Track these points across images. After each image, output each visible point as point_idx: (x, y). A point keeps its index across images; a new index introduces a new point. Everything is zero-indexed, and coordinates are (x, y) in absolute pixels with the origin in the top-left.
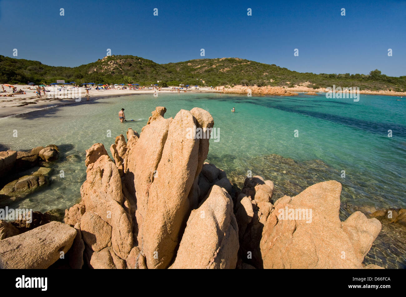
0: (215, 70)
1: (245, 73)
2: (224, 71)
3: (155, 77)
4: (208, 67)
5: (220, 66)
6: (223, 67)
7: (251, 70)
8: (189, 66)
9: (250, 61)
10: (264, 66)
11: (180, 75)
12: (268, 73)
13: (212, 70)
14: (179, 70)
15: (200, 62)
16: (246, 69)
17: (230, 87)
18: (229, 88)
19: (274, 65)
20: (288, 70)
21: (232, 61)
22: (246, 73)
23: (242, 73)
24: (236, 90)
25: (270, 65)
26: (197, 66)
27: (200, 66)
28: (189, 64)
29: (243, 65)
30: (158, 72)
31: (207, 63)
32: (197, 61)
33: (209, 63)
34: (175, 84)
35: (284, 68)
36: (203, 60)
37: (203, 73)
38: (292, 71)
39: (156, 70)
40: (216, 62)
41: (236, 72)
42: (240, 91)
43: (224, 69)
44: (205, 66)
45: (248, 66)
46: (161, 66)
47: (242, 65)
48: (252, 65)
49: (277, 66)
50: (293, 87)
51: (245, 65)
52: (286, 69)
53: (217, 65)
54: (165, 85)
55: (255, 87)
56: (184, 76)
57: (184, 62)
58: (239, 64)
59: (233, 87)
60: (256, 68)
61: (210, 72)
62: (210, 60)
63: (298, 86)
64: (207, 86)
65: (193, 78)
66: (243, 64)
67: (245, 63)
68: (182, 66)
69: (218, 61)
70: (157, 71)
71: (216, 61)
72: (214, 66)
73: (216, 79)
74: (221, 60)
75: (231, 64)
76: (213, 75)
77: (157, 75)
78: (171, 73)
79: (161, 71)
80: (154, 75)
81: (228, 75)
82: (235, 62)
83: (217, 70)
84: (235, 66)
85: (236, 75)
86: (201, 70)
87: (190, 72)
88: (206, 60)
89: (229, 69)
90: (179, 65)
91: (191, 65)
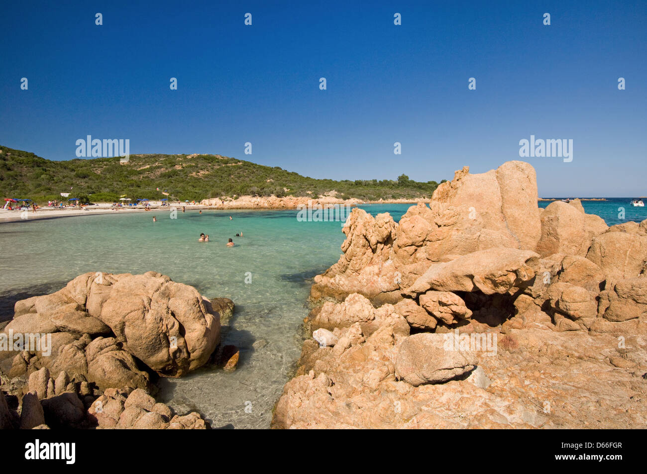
0: (182, 173)
1: (236, 179)
2: (199, 176)
3: (49, 187)
4: (167, 169)
5: (191, 166)
6: (196, 168)
7: (245, 174)
8: (124, 166)
9: (242, 161)
10: (265, 169)
11: (109, 183)
12: (272, 178)
13: (175, 173)
15: (146, 159)
16: (238, 173)
19: (278, 168)
20: (300, 176)
21: (210, 159)
22: (239, 179)
23: (233, 179)
24: (244, 203)
25: (272, 168)
26: (141, 166)
27: (148, 166)
30: (54, 176)
31: (161, 161)
32: (140, 157)
33: (167, 162)
34: (108, 198)
35: (293, 173)
36: (154, 157)
37: (156, 178)
38: (305, 177)
39: (48, 172)
40: (181, 161)
41: (222, 177)
42: (252, 205)
43: (199, 172)
44: (159, 167)
45: (240, 168)
46: (55, 164)
47: (229, 167)
48: (246, 167)
49: (283, 170)
50: (318, 198)
51: (234, 167)
52: (296, 174)
53: (184, 165)
55: (273, 198)
56: (117, 184)
58: (224, 165)
60: (253, 172)
61: (171, 177)
62: (167, 156)
63: (324, 197)
64: (178, 200)
65: (139, 187)
66: (230, 165)
67: (234, 164)
69: (184, 159)
70: (50, 175)
71: (180, 159)
72: (178, 167)
73: (189, 188)
74: (189, 157)
75: (210, 164)
76: (178, 181)
77: (53, 182)
78: (86, 179)
79: (61, 174)
80: (43, 183)
81: (208, 183)
82: (217, 162)
83: (185, 173)
84: (217, 167)
85: (222, 181)
86: (152, 174)
87: (128, 176)
88: (159, 156)
89: (207, 173)
90: (99, 163)
91: (127, 165)
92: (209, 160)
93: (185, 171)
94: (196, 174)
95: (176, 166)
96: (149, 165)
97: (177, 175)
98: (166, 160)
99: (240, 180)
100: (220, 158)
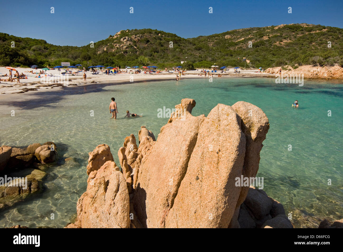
0: (267, 43)
1: (317, 46)
2: (281, 44)
3: (179, 57)
5: (276, 36)
6: (280, 38)
7: (328, 40)
8: (227, 39)
9: (328, 27)
11: (213, 53)
13: (262, 43)
14: (212, 46)
15: (243, 33)
16: (320, 40)
17: (290, 68)
18: (290, 70)
21: (295, 28)
22: (319, 46)
23: (313, 46)
24: (302, 73)
26: (238, 38)
27: (243, 39)
28: (227, 37)
29: (315, 33)
30: (183, 49)
31: (254, 33)
32: (239, 32)
33: (258, 34)
34: (206, 65)
36: (249, 30)
37: (247, 48)
39: (180, 47)
40: (269, 32)
41: (302, 45)
42: (309, 75)
43: (282, 41)
44: (251, 39)
45: (324, 34)
46: (188, 41)
47: (312, 34)
48: (331, 33)
51: (318, 34)
53: (271, 35)
54: (192, 68)
56: (218, 54)
57: (220, 34)
58: (307, 33)
59: (296, 68)
60: (338, 38)
61: (258, 47)
62: (259, 29)
64: (253, 67)
65: (232, 56)
66: (314, 32)
67: (318, 31)
68: (216, 39)
69: (272, 30)
70: (181, 49)
71: (269, 31)
72: (265, 38)
73: (269, 56)
74: (277, 28)
75: (293, 33)
76: (263, 50)
77: (182, 53)
78: (200, 50)
79: (187, 48)
80: (177, 54)
81: (288, 51)
82: (301, 30)
83: (271, 43)
84: (300, 35)
85: (302, 49)
86: (245, 45)
87: (228, 47)
88: (252, 29)
89: (289, 41)
90: (212, 38)
91: (229, 38)
92: (293, 29)
93: (270, 41)
94: (279, 43)
95: (264, 37)
96: (243, 37)
97: (263, 45)
98: (257, 32)
99: (321, 47)
100: (305, 26)
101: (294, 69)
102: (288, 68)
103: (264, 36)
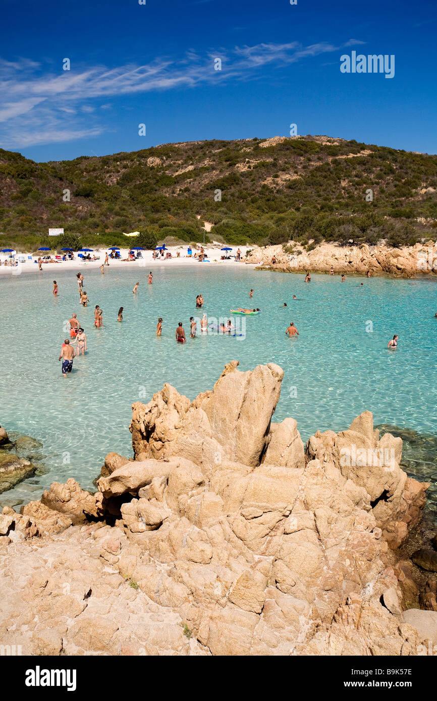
0: (248, 179)
2: (277, 184)
4: (222, 171)
5: (263, 165)
6: (274, 169)
7: (372, 176)
8: (153, 168)
9: (370, 147)
13: (236, 180)
14: (118, 183)
15: (190, 153)
16: (357, 176)
17: (301, 248)
18: (300, 253)
21: (300, 148)
23: (344, 188)
26: (178, 167)
27: (191, 168)
28: (153, 161)
29: (346, 161)
31: (214, 154)
32: (179, 149)
33: (224, 157)
36: (203, 147)
37: (202, 190)
40: (249, 154)
43: (278, 177)
44: (206, 169)
51: (351, 160)
53: (253, 162)
57: (134, 153)
58: (329, 159)
59: (311, 248)
62: (224, 144)
66: (344, 157)
67: (351, 156)
68: (125, 167)
69: (255, 149)
71: (248, 150)
72: (242, 168)
74: (264, 145)
75: (302, 158)
82: (317, 152)
83: (254, 179)
84: (315, 164)
86: (196, 183)
87: (157, 188)
88: (211, 144)
89: (295, 177)
90: (114, 163)
91: (158, 165)
93: (254, 175)
94: (273, 181)
95: (238, 165)
96: (192, 164)
97: (238, 184)
98: (223, 152)
100: (324, 144)
101: (307, 251)
102: (294, 249)
103: (238, 162)
